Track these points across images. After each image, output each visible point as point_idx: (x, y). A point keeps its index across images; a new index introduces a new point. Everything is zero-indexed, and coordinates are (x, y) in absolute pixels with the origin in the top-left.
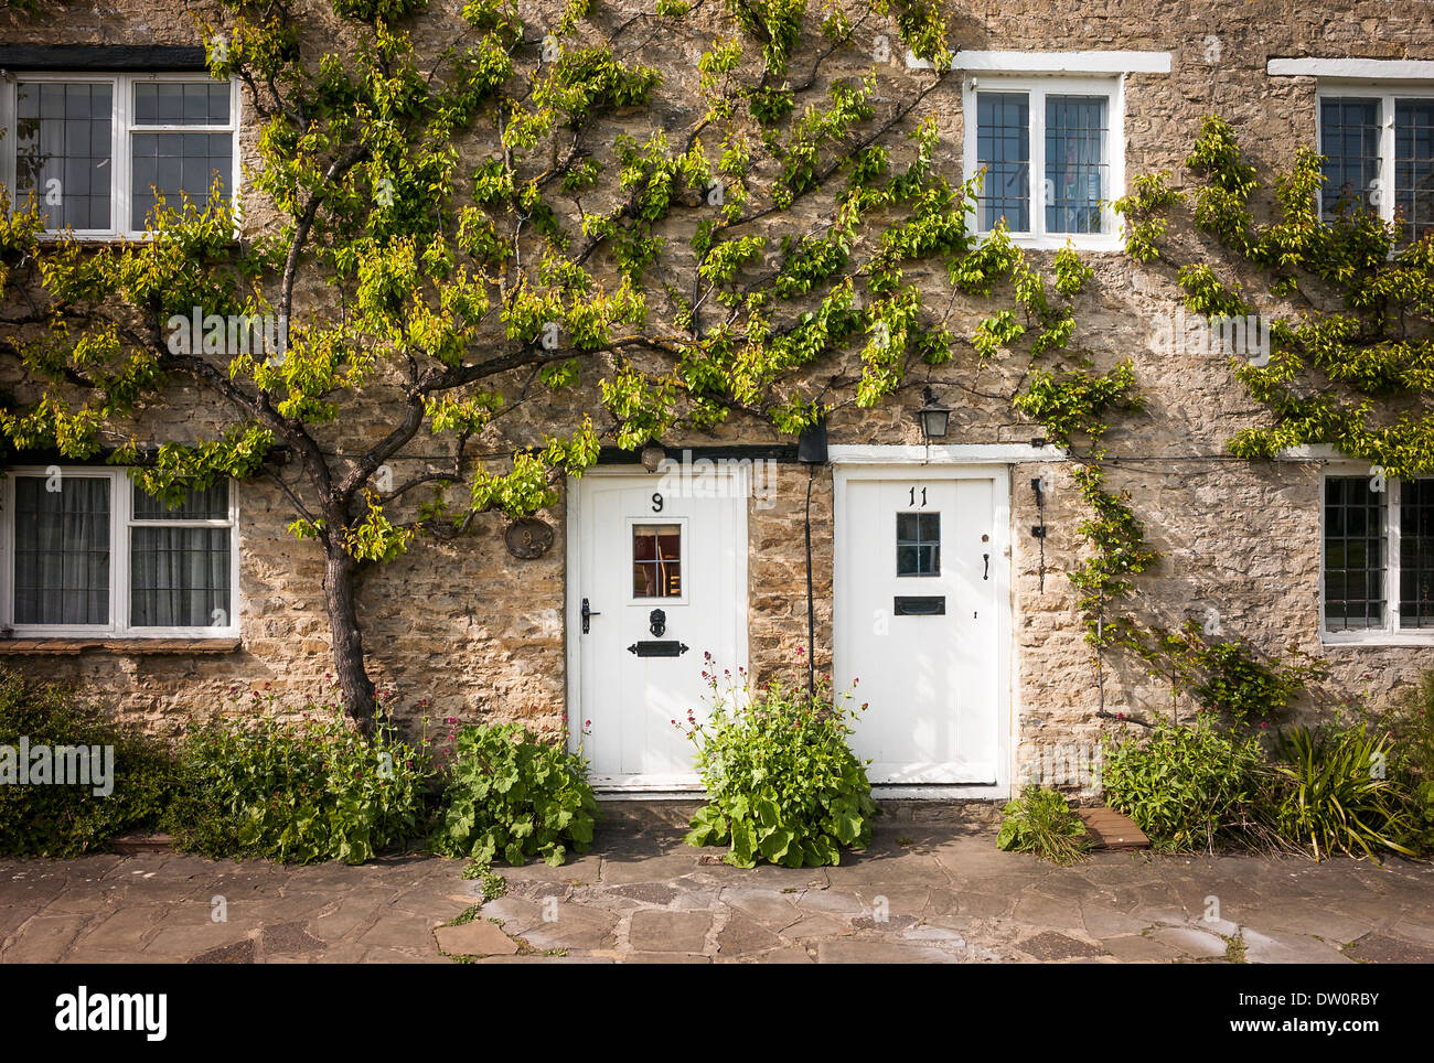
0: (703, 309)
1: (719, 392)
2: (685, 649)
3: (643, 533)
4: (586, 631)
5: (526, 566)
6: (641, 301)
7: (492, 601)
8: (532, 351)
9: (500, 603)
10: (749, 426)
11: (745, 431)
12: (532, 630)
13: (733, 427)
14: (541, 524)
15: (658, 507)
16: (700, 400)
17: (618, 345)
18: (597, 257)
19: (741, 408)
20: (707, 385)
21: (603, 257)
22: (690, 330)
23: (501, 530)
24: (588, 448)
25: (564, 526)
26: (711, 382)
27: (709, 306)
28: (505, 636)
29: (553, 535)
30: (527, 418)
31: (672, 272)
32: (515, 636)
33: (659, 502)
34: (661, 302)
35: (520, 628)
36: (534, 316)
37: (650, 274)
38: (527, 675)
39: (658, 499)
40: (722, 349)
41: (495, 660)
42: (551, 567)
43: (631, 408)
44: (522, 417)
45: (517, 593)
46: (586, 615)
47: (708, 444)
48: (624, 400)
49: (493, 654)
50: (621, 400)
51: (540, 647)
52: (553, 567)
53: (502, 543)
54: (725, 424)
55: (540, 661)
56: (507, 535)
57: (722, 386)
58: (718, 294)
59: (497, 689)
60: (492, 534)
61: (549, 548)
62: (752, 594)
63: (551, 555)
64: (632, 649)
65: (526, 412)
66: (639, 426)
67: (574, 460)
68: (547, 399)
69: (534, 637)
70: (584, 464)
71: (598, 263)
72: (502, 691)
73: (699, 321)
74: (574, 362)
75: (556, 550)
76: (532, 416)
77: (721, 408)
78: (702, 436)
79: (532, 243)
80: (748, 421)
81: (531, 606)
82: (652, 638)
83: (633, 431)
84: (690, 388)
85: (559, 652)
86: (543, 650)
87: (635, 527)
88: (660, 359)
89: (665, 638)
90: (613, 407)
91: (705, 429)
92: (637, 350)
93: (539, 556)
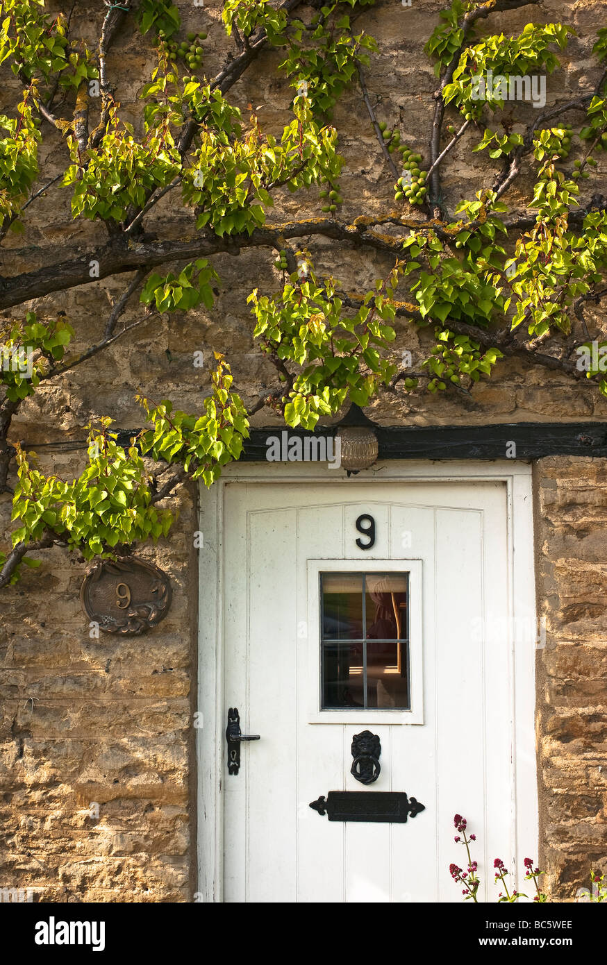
0: (449, 171)
1: (480, 322)
2: (417, 808)
3: (335, 588)
4: (234, 770)
5: (121, 650)
6: (328, 141)
7: (59, 712)
8: (124, 241)
9: (74, 716)
10: (537, 387)
11: (529, 397)
12: (132, 769)
13: (507, 388)
14: (148, 570)
15: (366, 540)
16: (444, 336)
17: (289, 233)
18: (252, 82)
19: (523, 350)
20: (457, 306)
21: (265, 82)
22: (423, 207)
23: (76, 580)
24: (224, 424)
25: (192, 575)
26: (465, 301)
27: (459, 165)
28: (82, 779)
29: (170, 590)
30: (126, 376)
31: (390, 106)
32: (100, 779)
33: (367, 529)
34: (371, 161)
35: (109, 764)
36: (124, 173)
37: (349, 108)
38: (117, 854)
39: (366, 525)
40: (486, 242)
41: (63, 826)
42: (169, 652)
43: (309, 345)
44: (117, 374)
45: (105, 698)
46: (234, 739)
47: (460, 422)
48: (295, 332)
49: (58, 813)
50: (290, 333)
51: (145, 801)
52: (170, 651)
53: (79, 605)
54: (493, 384)
55: (145, 828)
56: (86, 590)
57: (487, 308)
58: (475, 142)
59: (67, 879)
60: (62, 588)
61: (162, 614)
62: (544, 709)
63: (168, 630)
64: (318, 806)
65: (123, 364)
66: (326, 382)
67: (200, 448)
68: (161, 343)
69: (134, 781)
70: (218, 454)
71: (255, 92)
72: (76, 882)
73: (441, 192)
74: (203, 263)
75: (176, 618)
76: (135, 372)
77: (484, 350)
78: (447, 406)
79: (138, 61)
80: (535, 376)
81: (130, 724)
82: (355, 786)
83: (313, 393)
84: (424, 311)
85: (181, 811)
86: (150, 807)
87: (324, 577)
88: (368, 264)
89: (382, 786)
90: (275, 347)
91: (452, 393)
92: (327, 248)
93: (145, 630)
